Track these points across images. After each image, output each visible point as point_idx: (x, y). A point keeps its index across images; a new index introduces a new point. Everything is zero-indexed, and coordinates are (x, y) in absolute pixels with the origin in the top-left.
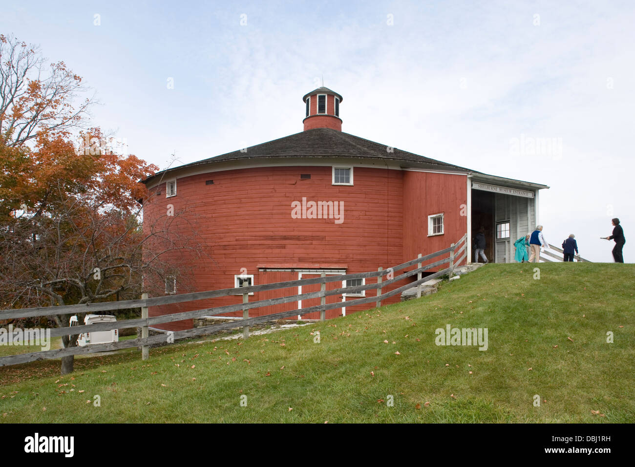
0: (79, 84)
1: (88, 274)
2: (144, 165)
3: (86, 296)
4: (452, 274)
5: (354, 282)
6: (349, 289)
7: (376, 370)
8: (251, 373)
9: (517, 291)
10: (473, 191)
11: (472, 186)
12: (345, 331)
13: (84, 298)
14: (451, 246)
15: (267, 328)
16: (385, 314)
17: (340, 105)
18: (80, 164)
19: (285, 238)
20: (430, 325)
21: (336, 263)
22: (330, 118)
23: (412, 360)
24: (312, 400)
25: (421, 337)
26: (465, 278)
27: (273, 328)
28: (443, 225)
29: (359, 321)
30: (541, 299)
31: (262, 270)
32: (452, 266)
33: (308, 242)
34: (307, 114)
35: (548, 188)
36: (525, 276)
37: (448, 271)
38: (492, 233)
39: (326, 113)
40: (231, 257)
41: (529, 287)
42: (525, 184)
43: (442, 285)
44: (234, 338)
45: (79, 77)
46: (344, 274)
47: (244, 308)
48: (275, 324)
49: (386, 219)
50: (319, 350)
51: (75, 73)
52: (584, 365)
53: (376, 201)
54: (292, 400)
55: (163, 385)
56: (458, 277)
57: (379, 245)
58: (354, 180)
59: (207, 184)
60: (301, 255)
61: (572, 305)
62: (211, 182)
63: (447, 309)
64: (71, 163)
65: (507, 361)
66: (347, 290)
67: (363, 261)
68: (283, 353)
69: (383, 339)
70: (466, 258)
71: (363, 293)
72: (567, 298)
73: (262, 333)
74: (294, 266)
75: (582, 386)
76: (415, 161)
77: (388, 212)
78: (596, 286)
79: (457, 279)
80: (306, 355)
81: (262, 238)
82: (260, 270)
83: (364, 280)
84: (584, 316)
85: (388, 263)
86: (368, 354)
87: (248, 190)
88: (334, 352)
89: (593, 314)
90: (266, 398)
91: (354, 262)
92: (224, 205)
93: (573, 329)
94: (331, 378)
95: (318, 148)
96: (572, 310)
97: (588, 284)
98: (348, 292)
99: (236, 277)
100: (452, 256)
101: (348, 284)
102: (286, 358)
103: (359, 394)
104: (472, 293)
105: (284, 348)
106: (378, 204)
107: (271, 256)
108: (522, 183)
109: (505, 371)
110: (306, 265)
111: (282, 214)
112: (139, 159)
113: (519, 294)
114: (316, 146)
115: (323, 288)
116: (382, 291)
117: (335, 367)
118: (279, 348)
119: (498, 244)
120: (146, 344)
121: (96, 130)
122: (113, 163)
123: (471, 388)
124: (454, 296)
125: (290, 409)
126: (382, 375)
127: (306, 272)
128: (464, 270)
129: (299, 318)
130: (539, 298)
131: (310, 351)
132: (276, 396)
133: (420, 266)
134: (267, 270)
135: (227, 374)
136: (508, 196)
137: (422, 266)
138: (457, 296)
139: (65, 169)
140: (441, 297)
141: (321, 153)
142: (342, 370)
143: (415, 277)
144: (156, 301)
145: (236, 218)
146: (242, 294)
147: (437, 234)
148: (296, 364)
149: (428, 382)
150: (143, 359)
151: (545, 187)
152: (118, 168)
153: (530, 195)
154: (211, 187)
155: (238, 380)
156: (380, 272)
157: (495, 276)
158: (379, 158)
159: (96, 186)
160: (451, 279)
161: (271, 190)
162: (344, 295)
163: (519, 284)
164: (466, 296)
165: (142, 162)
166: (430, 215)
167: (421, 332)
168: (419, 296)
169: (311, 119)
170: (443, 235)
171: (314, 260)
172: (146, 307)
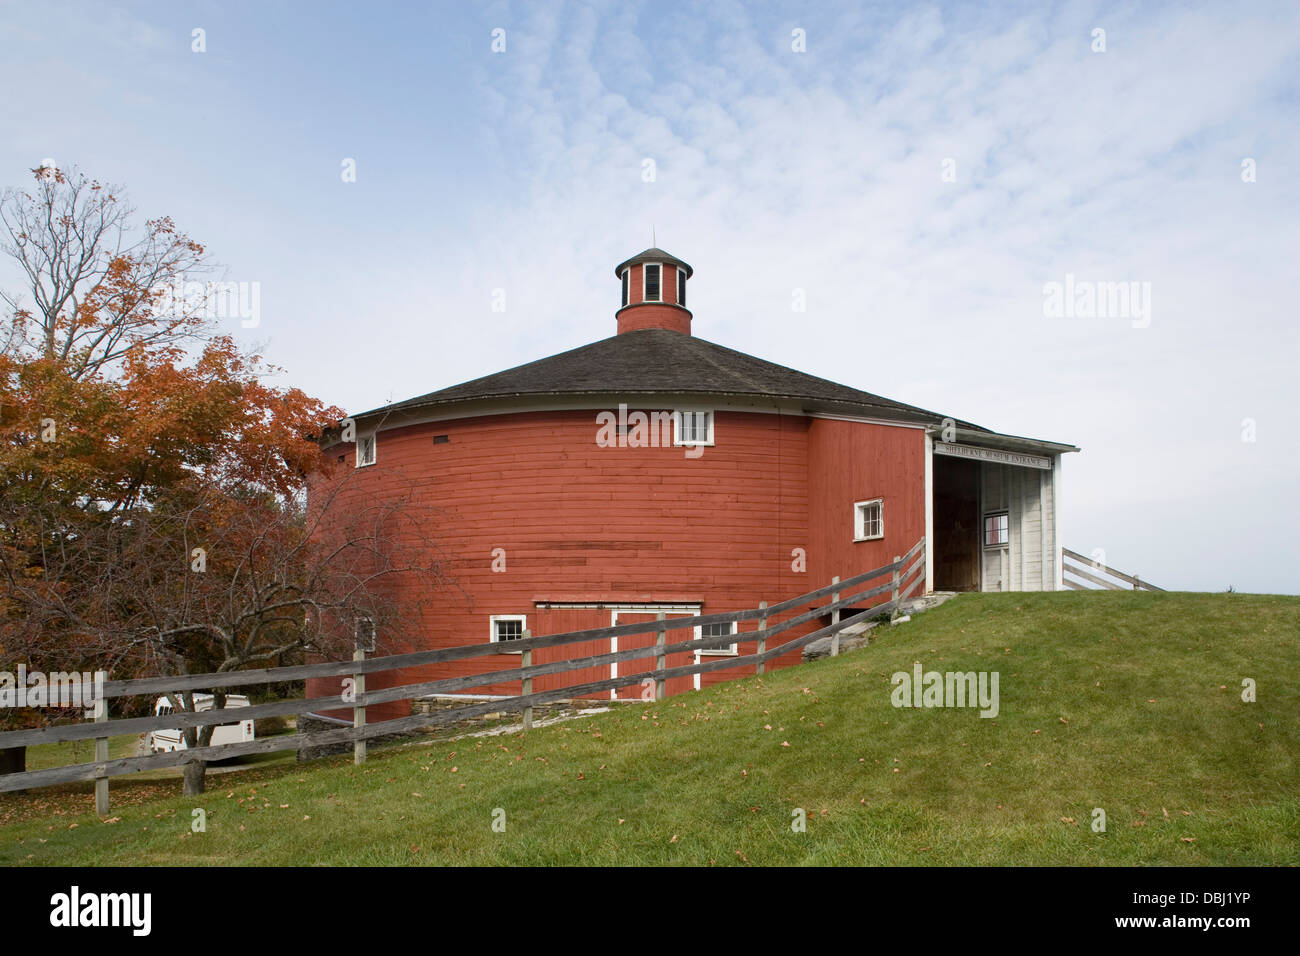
0: (198, 257)
1: (240, 617)
2: (318, 408)
3: (232, 656)
4: (895, 613)
5: (715, 627)
6: (707, 641)
7: (749, 768)
8: (552, 776)
9: (1000, 644)
10: (937, 458)
11: (934, 448)
12: (701, 713)
13: (229, 660)
14: (895, 561)
15: (553, 716)
16: (770, 685)
17: (689, 283)
18: (207, 410)
19: (585, 545)
20: (844, 701)
21: (682, 591)
22: (669, 310)
23: (807, 753)
24: (652, 809)
25: (825, 720)
26: (918, 620)
27: (563, 715)
28: (881, 521)
29: (727, 697)
30: (1038, 656)
31: (543, 606)
32: (896, 597)
33: (630, 553)
34: (624, 301)
35: (1078, 450)
36: (1023, 616)
37: (889, 606)
38: (976, 534)
39: (661, 300)
40: (483, 581)
41: (1022, 636)
42: (1033, 443)
43: (878, 632)
44: (491, 734)
45: (198, 246)
46: (697, 614)
47: (524, 675)
48: (566, 707)
49: (777, 508)
50: (658, 741)
51: (190, 238)
52: (1072, 757)
53: (757, 475)
54: (623, 809)
55: (416, 794)
56: (907, 618)
57: (762, 557)
58: (715, 436)
59: (435, 443)
60: (618, 578)
61: (1084, 665)
62: (445, 439)
63: (875, 676)
64: (190, 410)
65: (955, 754)
66: (704, 643)
67: (733, 588)
68: (598, 747)
69: (763, 724)
70: (924, 582)
71: (734, 649)
72: (1081, 656)
73: (545, 725)
74: (604, 598)
75: (1061, 787)
76: (829, 399)
77: (780, 495)
78: (1135, 633)
79: (905, 623)
80: (637, 749)
81: (541, 545)
82: (538, 606)
83: (735, 624)
84: (1098, 684)
85: (779, 592)
86: (739, 746)
87: (514, 455)
88: (683, 743)
89: (1115, 681)
90: (581, 807)
91: (716, 590)
92: (470, 483)
93: (1075, 706)
94: (680, 781)
95: (647, 372)
96: (1082, 675)
97: (1124, 631)
98: (704, 647)
99: (492, 619)
100: (896, 579)
101: (705, 632)
102: (605, 754)
103: (724, 802)
104: (925, 647)
105: (600, 740)
106: (761, 481)
107: (560, 580)
108: (1028, 442)
109: (950, 767)
110: (626, 597)
111: (579, 499)
112: (309, 396)
113: (1001, 649)
114: (644, 370)
115: (661, 640)
116: (766, 645)
117: (687, 766)
118: (593, 740)
119: (987, 556)
120: (362, 737)
121: (224, 341)
122: (259, 404)
123: (894, 791)
124: (893, 653)
125: (621, 821)
126: (760, 775)
127: (626, 610)
128: (919, 605)
129: (614, 696)
130: (1034, 654)
131: (645, 743)
132: (599, 805)
133: (836, 599)
134: (552, 606)
135: (514, 777)
136: (1005, 466)
137: (840, 598)
138: (897, 652)
139: (181, 421)
140: (871, 654)
141: (652, 385)
142: (697, 769)
143: (826, 620)
144: (378, 663)
145: (492, 507)
146: (520, 652)
147: (871, 537)
148: (623, 762)
149: (831, 783)
150: (357, 762)
151: (1072, 448)
152: (268, 413)
153: (1044, 465)
154: (444, 448)
155: (534, 786)
156: (763, 611)
157: (970, 618)
158: (761, 394)
159: (231, 450)
160: (894, 622)
161: (560, 455)
162: (698, 652)
163: (1008, 631)
164: (913, 652)
165: (315, 402)
166: (857, 501)
167: (827, 713)
168: (835, 652)
169: (632, 310)
170: (882, 539)
171: (641, 587)
172: (361, 674)
